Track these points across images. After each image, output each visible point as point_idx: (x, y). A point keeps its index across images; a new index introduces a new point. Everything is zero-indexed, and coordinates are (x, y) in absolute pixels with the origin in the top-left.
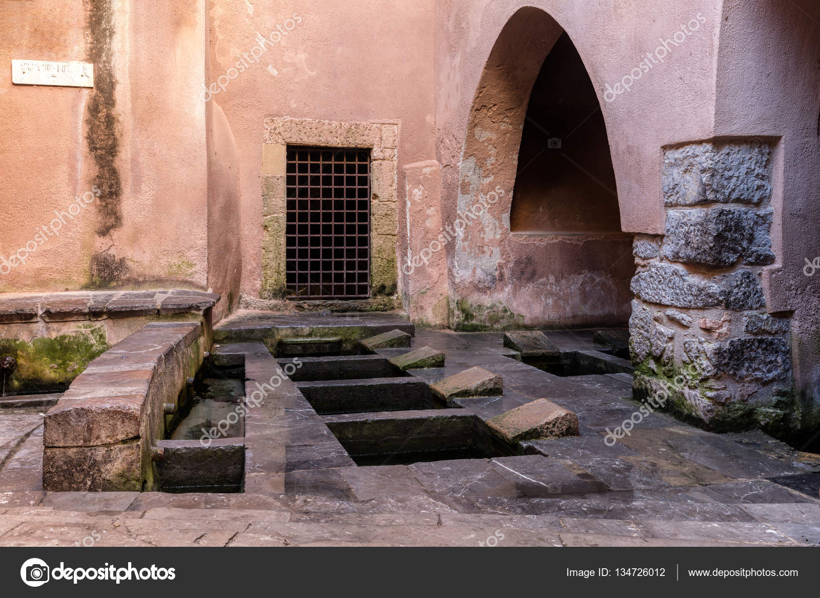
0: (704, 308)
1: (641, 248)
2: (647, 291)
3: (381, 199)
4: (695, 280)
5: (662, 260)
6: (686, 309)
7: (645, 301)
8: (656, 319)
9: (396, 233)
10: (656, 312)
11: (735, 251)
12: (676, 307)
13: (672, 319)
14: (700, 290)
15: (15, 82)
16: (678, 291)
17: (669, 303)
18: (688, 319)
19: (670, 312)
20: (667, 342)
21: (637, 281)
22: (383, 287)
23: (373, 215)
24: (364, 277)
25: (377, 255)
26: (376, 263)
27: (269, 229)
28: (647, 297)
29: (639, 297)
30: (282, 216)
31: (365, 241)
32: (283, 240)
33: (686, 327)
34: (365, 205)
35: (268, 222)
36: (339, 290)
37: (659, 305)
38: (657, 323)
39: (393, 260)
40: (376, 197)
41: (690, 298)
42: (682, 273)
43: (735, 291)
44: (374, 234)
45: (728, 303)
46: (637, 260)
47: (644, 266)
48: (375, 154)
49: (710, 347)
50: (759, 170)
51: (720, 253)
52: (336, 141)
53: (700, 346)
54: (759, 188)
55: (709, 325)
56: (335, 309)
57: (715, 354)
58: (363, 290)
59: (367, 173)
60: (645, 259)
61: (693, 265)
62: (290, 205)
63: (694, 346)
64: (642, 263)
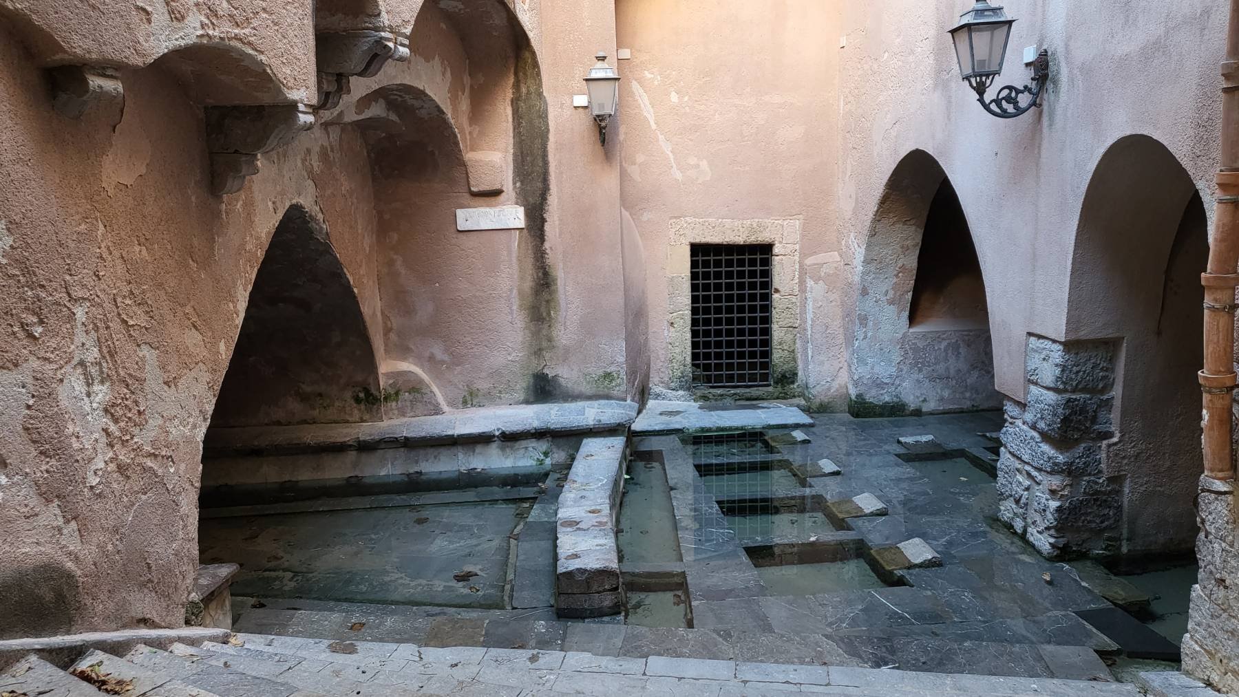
0: (1051, 473)
1: (1010, 408)
2: (1012, 445)
3: (783, 293)
4: (1045, 448)
5: (1024, 423)
6: (1039, 470)
7: (1010, 452)
8: (1018, 470)
9: (797, 325)
10: (1018, 465)
11: (1079, 430)
12: (1032, 466)
13: (1029, 474)
14: (1050, 458)
15: (459, 228)
16: (1034, 454)
17: (1026, 460)
18: (1040, 478)
19: (1028, 468)
20: (1024, 491)
21: (1005, 434)
22: (784, 376)
23: (775, 308)
24: (765, 366)
25: (778, 347)
26: (777, 356)
27: (675, 326)
28: (1012, 450)
29: (1006, 447)
30: (688, 313)
31: (767, 332)
32: (689, 335)
33: (1039, 484)
34: (767, 297)
35: (675, 319)
36: (741, 378)
37: (1019, 458)
38: (1017, 473)
39: (793, 351)
40: (777, 291)
41: (1042, 462)
42: (1038, 440)
43: (1077, 461)
44: (775, 327)
45: (1069, 471)
46: (1006, 416)
47: (1011, 423)
48: (776, 250)
49: (1054, 504)
50: (1103, 364)
51: (1066, 432)
52: (740, 238)
53: (1046, 502)
54: (1104, 378)
55: (1054, 487)
56: (738, 397)
57: (1056, 511)
58: (765, 377)
59: (768, 266)
60: (1011, 417)
61: (1045, 437)
62: (695, 299)
63: (1043, 501)
64: (1010, 420)
